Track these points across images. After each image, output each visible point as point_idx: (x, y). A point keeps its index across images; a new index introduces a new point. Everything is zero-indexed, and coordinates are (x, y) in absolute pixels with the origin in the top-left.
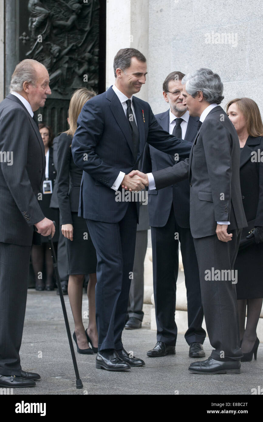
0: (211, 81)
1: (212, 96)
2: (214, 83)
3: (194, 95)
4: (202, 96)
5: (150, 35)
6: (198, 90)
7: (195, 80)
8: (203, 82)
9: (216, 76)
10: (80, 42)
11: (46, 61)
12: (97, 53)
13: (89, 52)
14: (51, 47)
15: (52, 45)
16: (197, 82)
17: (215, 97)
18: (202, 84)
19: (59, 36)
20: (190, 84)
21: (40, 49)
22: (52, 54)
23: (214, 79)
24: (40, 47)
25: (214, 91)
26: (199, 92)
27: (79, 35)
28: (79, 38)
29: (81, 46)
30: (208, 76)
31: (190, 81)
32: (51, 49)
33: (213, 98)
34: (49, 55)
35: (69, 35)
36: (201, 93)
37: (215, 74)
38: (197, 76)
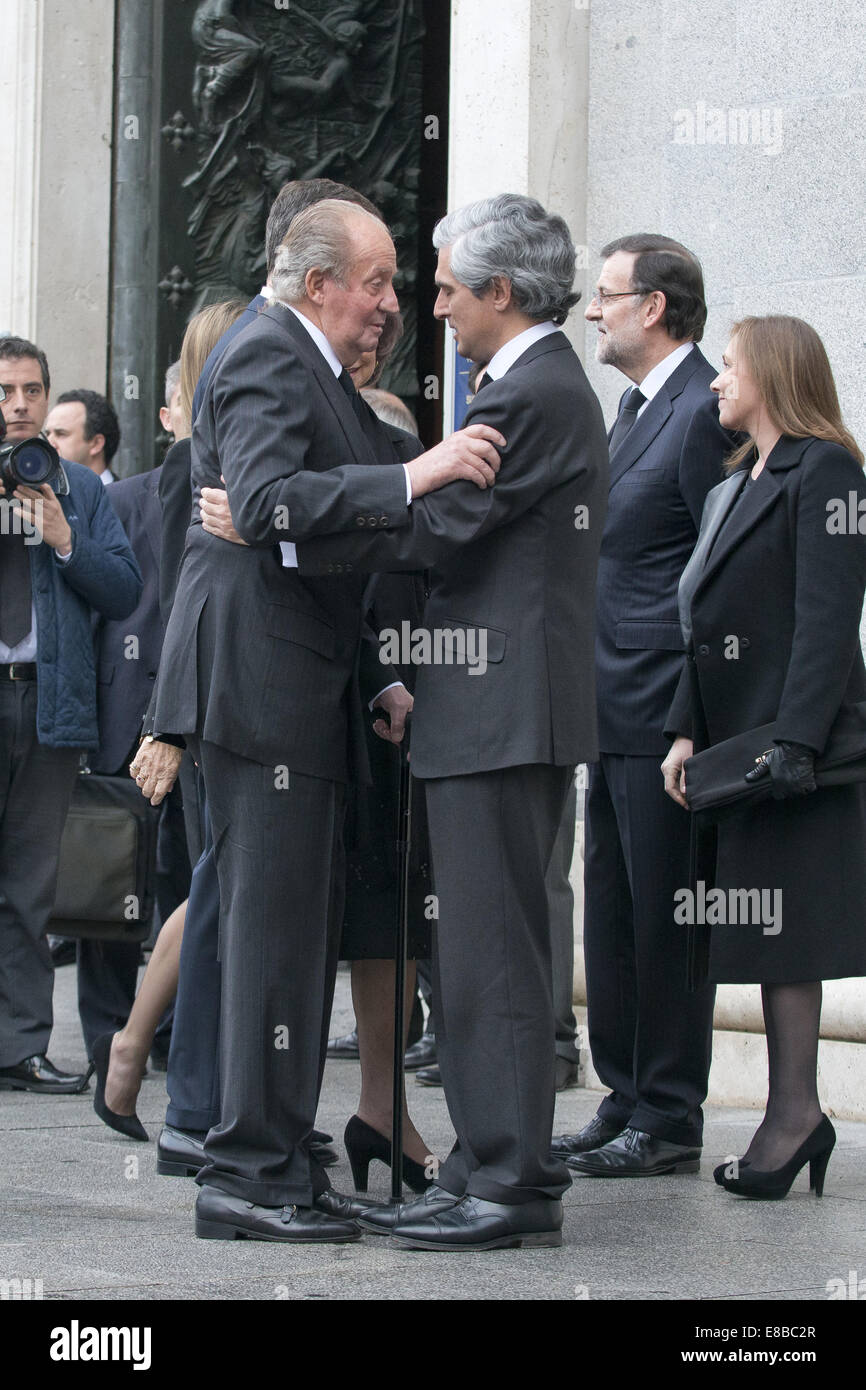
0: (540, 243)
1: (543, 295)
2: (550, 251)
3: (479, 289)
4: (507, 292)
5: (594, 121)
6: (495, 274)
7: (484, 236)
8: (513, 248)
9: (558, 225)
10: (362, 146)
11: (247, 206)
12: (414, 183)
13: (389, 178)
14: (266, 159)
15: (268, 153)
16: (491, 243)
17: (552, 299)
18: (511, 253)
19: (290, 125)
20: (467, 249)
21: (230, 166)
22: (267, 183)
23: (552, 237)
24: (228, 159)
25: (549, 276)
26: (496, 278)
27: (355, 122)
28: (356, 133)
29: (361, 160)
30: (531, 227)
31: (466, 240)
32: (263, 167)
33: (544, 303)
34: (257, 188)
35: (324, 122)
36: (503, 284)
37: (551, 217)
38: (490, 225)
